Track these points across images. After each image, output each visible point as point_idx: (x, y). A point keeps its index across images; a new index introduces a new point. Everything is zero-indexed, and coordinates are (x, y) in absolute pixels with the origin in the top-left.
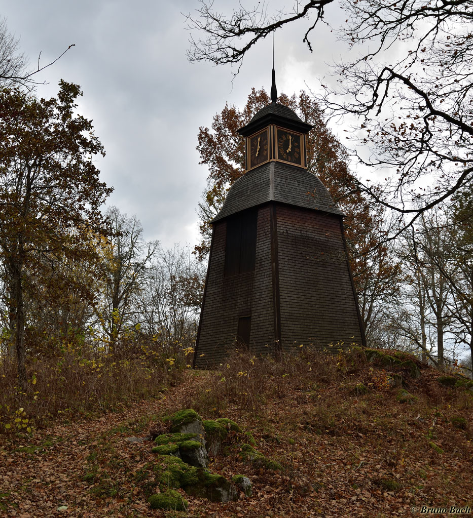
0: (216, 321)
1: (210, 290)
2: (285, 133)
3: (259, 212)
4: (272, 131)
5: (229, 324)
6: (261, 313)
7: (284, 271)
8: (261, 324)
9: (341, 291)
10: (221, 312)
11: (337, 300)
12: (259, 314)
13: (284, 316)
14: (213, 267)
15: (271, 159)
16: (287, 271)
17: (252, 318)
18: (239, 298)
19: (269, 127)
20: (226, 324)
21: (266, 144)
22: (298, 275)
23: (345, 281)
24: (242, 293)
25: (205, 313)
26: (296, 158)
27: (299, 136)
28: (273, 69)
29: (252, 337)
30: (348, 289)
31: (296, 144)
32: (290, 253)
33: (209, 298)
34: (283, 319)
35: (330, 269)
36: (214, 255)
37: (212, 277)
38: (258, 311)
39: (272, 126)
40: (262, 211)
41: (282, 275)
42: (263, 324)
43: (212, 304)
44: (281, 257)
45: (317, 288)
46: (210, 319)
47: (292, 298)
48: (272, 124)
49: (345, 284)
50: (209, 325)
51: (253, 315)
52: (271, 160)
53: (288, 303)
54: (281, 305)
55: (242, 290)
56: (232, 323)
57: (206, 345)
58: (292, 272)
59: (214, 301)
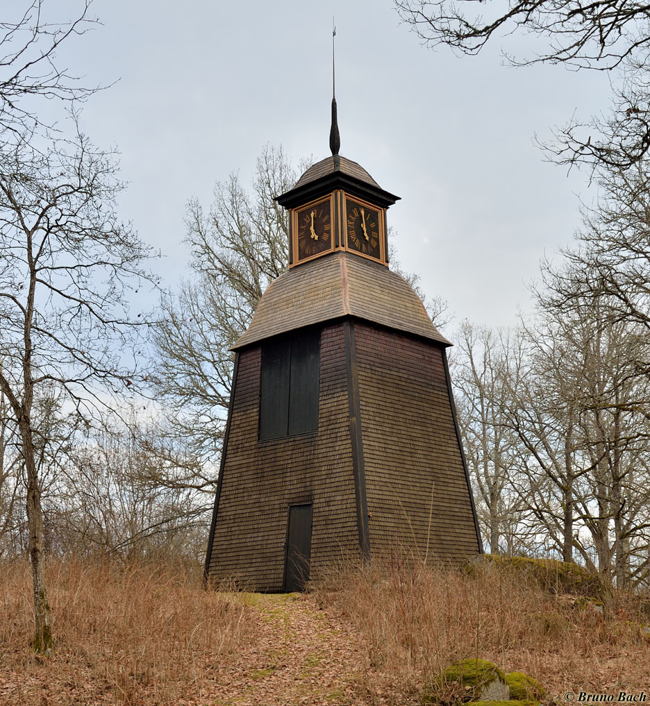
0: (244, 511)
1: (232, 460)
2: (359, 207)
3: (324, 333)
4: (339, 200)
5: (270, 516)
6: (332, 499)
7: (369, 430)
8: (331, 517)
9: (447, 464)
10: (253, 497)
11: (442, 480)
12: (328, 499)
13: (372, 505)
14: (237, 422)
15: (337, 246)
16: (373, 431)
17: (314, 506)
18: (288, 474)
19: (333, 194)
20: (264, 517)
21: (328, 222)
22: (389, 438)
23: (452, 449)
24: (295, 465)
25: (224, 498)
26: (373, 248)
27: (377, 213)
28: (334, 100)
29: (316, 537)
30: (457, 462)
31: (373, 225)
32: (377, 402)
33: (230, 473)
34: (371, 509)
35: (431, 430)
36: (237, 402)
37: (235, 439)
38: (326, 495)
39: (339, 193)
40: (329, 331)
41: (366, 438)
42: (335, 517)
43: (236, 484)
44: (364, 408)
45: (415, 459)
46: (233, 508)
47: (381, 475)
48: (339, 189)
49: (452, 454)
50: (232, 517)
51: (316, 501)
52: (337, 250)
53: (376, 483)
54: (367, 486)
55: (294, 460)
56: (277, 515)
57: (229, 551)
58: (379, 432)
59: (239, 479)
